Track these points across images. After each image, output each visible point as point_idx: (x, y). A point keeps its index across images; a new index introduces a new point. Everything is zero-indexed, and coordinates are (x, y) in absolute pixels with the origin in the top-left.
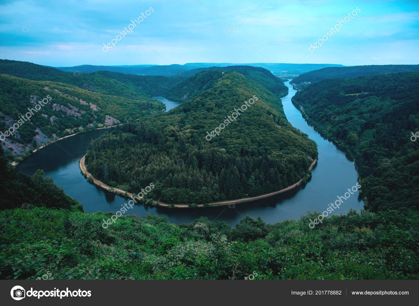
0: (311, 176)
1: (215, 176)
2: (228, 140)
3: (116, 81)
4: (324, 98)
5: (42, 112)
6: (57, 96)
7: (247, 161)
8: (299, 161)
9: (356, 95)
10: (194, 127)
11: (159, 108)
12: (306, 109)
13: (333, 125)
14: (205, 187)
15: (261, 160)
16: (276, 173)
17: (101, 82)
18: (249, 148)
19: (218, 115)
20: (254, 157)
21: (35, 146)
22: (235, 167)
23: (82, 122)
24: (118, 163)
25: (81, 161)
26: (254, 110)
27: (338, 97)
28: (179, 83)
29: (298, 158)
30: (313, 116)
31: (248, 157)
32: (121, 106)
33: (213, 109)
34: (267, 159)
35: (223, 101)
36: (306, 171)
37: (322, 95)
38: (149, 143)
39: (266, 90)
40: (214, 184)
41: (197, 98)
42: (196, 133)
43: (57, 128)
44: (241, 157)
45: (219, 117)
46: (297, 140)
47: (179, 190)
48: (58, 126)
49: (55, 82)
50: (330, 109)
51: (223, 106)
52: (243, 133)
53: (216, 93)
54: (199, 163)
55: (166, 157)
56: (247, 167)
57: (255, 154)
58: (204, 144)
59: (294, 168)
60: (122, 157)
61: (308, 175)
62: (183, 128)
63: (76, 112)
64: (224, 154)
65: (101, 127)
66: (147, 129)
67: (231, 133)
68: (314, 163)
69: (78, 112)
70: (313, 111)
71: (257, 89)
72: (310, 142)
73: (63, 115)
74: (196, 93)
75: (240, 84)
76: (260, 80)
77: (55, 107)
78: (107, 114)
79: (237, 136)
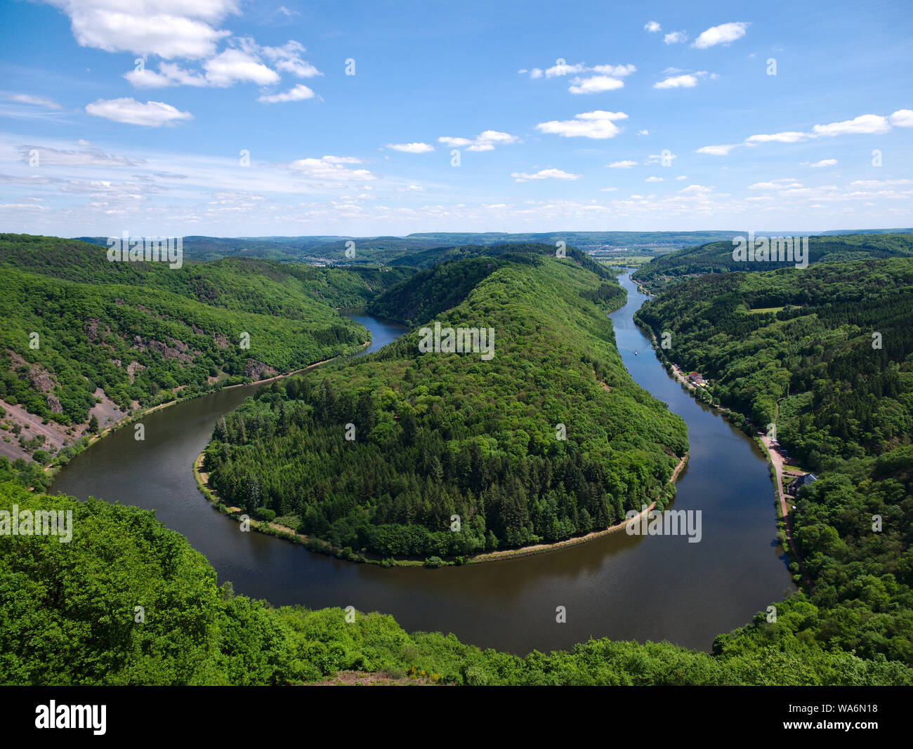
1: (478, 499)
2: (502, 419)
3: (266, 280)
5: (109, 355)
6: (142, 320)
7: (540, 466)
8: (647, 464)
9: (772, 312)
10: (432, 389)
11: (358, 340)
13: (723, 379)
17: (233, 284)
18: (544, 437)
21: (93, 428)
22: (517, 479)
23: (195, 374)
24: (279, 468)
26: (554, 353)
27: (733, 317)
28: (399, 282)
29: (644, 457)
32: (279, 337)
34: (580, 461)
36: (664, 485)
37: (697, 311)
40: (474, 515)
42: (437, 402)
43: (142, 388)
44: (529, 456)
46: (643, 417)
47: (404, 528)
48: (143, 384)
49: (136, 287)
50: (716, 343)
52: (532, 403)
54: (444, 469)
56: (541, 479)
59: (639, 480)
61: (668, 495)
62: (411, 391)
63: (182, 352)
64: (494, 450)
65: (237, 384)
66: (337, 395)
67: (508, 404)
68: (681, 465)
69: (187, 353)
72: (671, 419)
73: (154, 360)
75: (525, 291)
77: (138, 342)
78: (248, 356)
79: (520, 409)
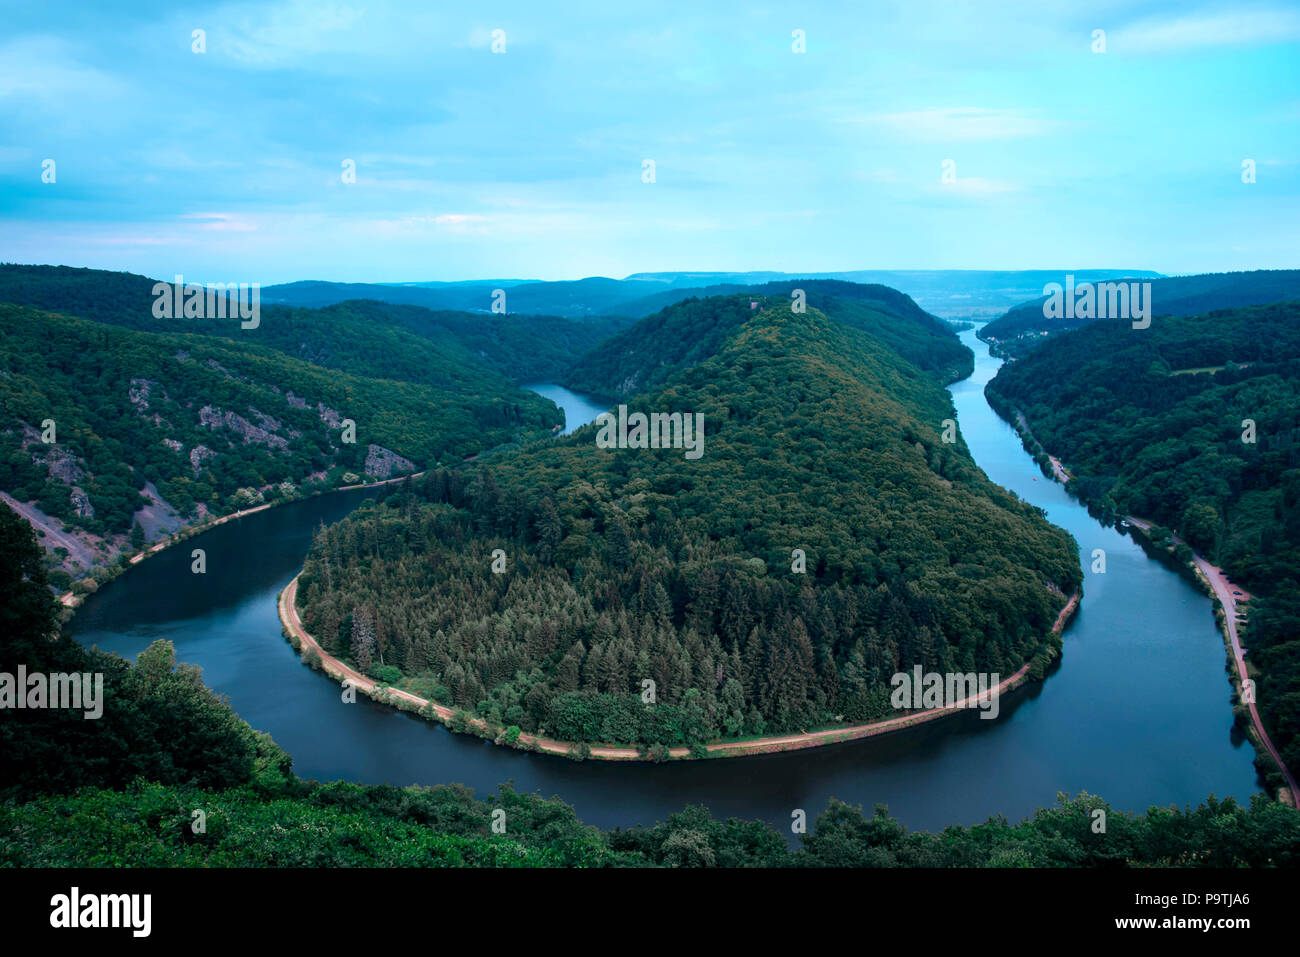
0: (1060, 654)
1: (730, 652)
2: (773, 529)
3: (405, 333)
4: (1097, 386)
5: (164, 433)
6: (214, 382)
7: (838, 601)
8: (1017, 601)
9: (1208, 373)
10: (658, 484)
11: (544, 421)
12: (1035, 424)
13: (1133, 475)
14: (694, 690)
15: (887, 599)
16: (938, 644)
17: (354, 337)
18: (843, 556)
19: (739, 444)
20: (863, 587)
21: (139, 542)
22: (798, 621)
23: (291, 467)
24: (407, 602)
25: (283, 596)
26: (860, 428)
27: (1145, 381)
28: (609, 337)
29: (1012, 590)
30: (1062, 446)
31: (842, 587)
32: (419, 413)
33: (720, 424)
34: (905, 596)
35: (755, 399)
36: (1043, 636)
37: (1088, 373)
38: (509, 537)
39: (898, 359)
40: (725, 679)
41: (669, 387)
42: (665, 504)
43: (211, 484)
44: (818, 587)
45: (743, 451)
46: (1008, 529)
47: (605, 698)
48: (213, 479)
49: (211, 337)
50: (1120, 421)
51: (755, 414)
52: (823, 505)
53: (732, 371)
54: (675, 605)
55: (566, 585)
56: (838, 622)
57: (866, 576)
58: (693, 544)
59: (1002, 626)
60: (420, 584)
61: (1051, 651)
62: (622, 488)
63: (272, 432)
64: (760, 577)
65: (353, 484)
66: (503, 494)
67: (783, 507)
68: (1070, 606)
69: (279, 434)
70: (1061, 430)
71: (870, 357)
72: (1052, 534)
73: (230, 443)
74: (664, 371)
75: (811, 340)
76: (877, 326)
77: (208, 416)
78: (372, 441)
79: (804, 514)
